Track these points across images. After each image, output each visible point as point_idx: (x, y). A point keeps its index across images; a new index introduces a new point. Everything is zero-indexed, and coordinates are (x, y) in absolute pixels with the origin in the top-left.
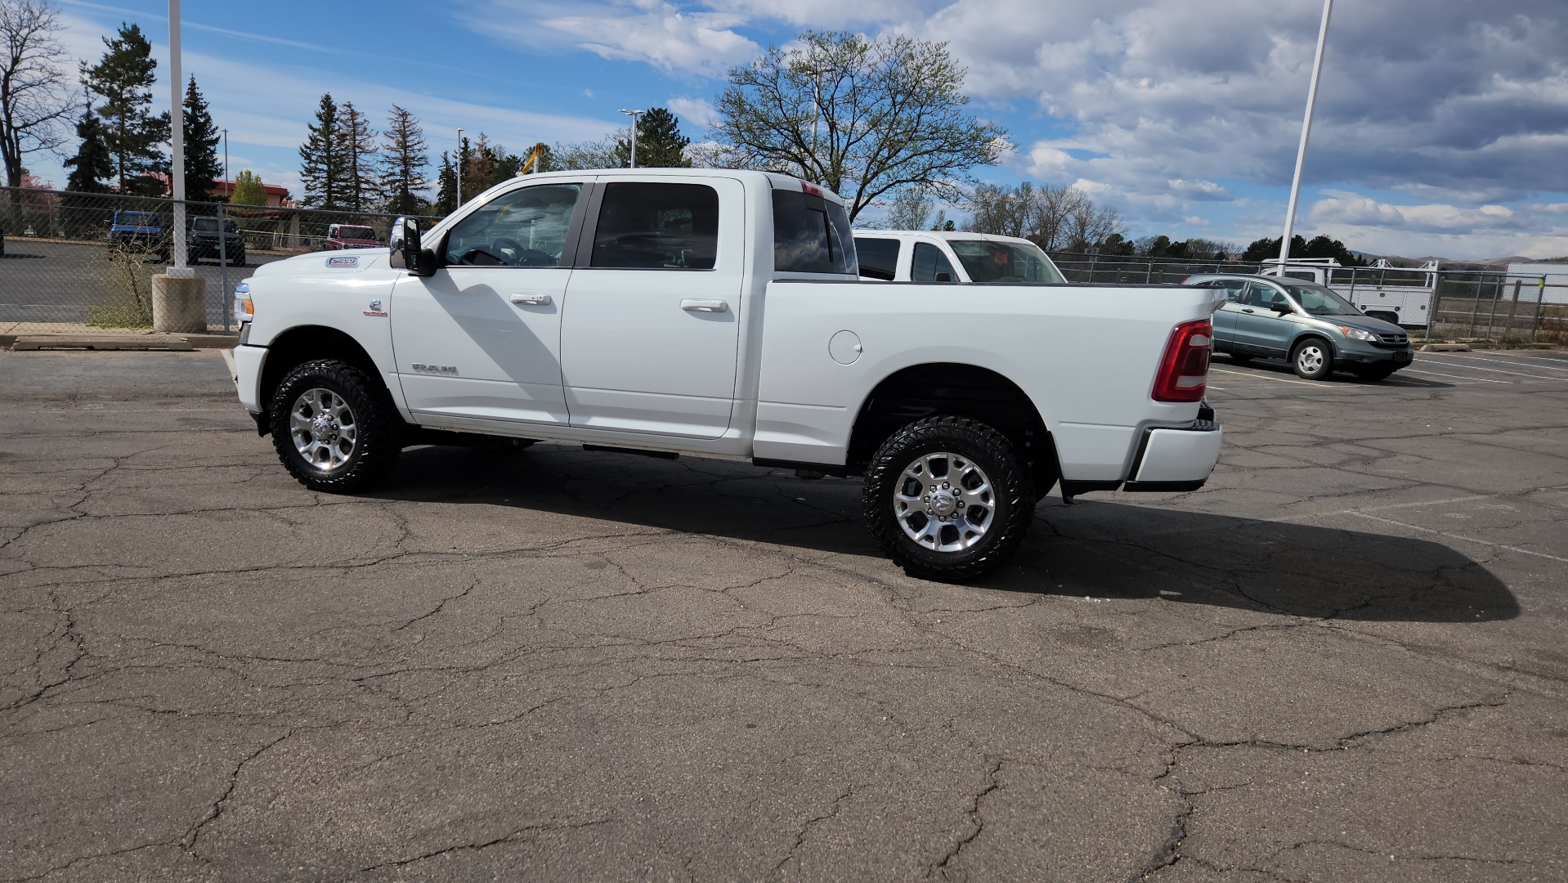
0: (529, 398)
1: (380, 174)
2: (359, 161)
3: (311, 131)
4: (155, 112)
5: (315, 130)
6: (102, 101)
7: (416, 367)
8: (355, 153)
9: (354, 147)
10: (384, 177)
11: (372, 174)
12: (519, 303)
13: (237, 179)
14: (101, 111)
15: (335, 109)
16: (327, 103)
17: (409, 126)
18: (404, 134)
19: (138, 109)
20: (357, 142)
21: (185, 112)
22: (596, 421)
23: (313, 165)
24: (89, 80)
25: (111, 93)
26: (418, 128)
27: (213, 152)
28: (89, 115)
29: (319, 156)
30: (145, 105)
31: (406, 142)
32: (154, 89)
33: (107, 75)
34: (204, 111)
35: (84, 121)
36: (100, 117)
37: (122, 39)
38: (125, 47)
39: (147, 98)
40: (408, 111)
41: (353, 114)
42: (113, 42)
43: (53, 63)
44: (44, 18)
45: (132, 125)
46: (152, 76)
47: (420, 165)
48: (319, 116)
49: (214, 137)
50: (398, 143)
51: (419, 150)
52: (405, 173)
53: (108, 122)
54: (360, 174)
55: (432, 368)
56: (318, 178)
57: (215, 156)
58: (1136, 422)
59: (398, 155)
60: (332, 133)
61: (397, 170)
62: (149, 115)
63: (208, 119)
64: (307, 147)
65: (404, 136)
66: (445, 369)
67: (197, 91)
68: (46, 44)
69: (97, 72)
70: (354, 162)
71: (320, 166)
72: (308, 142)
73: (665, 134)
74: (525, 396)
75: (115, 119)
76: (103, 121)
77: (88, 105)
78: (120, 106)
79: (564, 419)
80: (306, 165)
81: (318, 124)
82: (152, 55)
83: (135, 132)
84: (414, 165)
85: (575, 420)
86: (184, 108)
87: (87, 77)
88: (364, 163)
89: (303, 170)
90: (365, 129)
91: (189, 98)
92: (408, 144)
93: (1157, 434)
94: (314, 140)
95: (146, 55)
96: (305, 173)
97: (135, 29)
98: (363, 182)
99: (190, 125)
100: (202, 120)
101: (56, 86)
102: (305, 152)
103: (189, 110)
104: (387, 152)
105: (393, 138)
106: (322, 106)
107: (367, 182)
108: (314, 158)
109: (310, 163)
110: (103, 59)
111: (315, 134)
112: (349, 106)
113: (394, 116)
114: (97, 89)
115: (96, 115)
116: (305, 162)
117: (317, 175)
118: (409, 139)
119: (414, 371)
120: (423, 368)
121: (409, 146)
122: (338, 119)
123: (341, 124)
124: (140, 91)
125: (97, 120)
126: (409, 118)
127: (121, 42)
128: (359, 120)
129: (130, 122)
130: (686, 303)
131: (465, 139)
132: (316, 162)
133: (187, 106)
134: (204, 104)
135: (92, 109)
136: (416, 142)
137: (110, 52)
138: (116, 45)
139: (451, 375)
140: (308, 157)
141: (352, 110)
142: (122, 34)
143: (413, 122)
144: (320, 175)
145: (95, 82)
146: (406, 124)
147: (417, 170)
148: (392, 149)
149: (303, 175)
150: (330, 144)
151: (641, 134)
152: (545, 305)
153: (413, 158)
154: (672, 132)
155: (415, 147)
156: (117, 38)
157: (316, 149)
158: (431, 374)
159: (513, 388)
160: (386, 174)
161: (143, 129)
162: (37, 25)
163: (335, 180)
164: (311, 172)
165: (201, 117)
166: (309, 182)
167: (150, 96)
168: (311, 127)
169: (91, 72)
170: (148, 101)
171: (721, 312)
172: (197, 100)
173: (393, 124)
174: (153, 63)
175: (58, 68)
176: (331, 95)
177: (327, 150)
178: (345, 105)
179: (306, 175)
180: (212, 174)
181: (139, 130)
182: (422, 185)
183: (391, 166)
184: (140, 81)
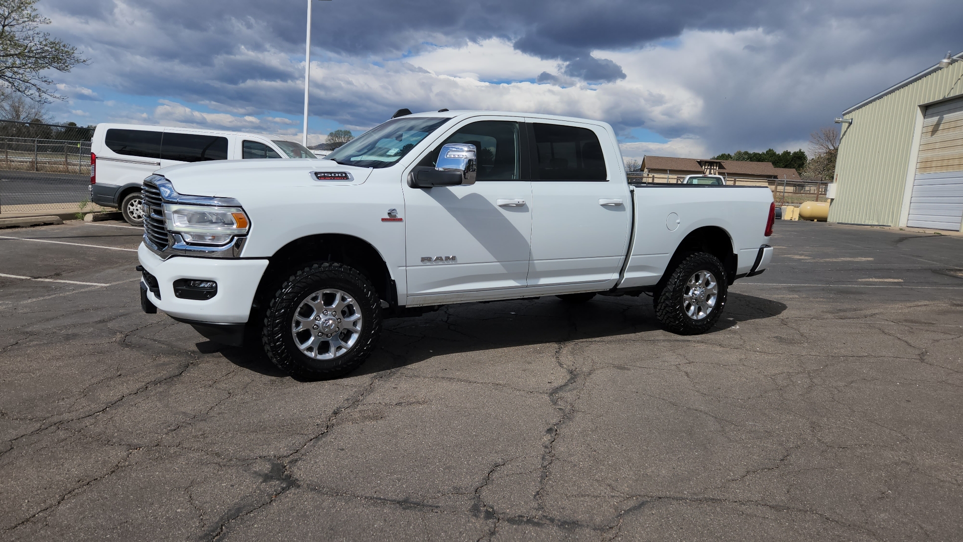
0: (505, 272)
7: (423, 259)
12: (505, 206)
22: (543, 281)
55: (439, 259)
58: (759, 247)
66: (447, 258)
74: (503, 270)
79: (523, 283)
85: (531, 282)
93: (766, 251)
119: (422, 264)
120: (429, 259)
130: (603, 202)
139: (451, 263)
152: (520, 207)
158: (434, 264)
159: (496, 266)
171: (618, 206)
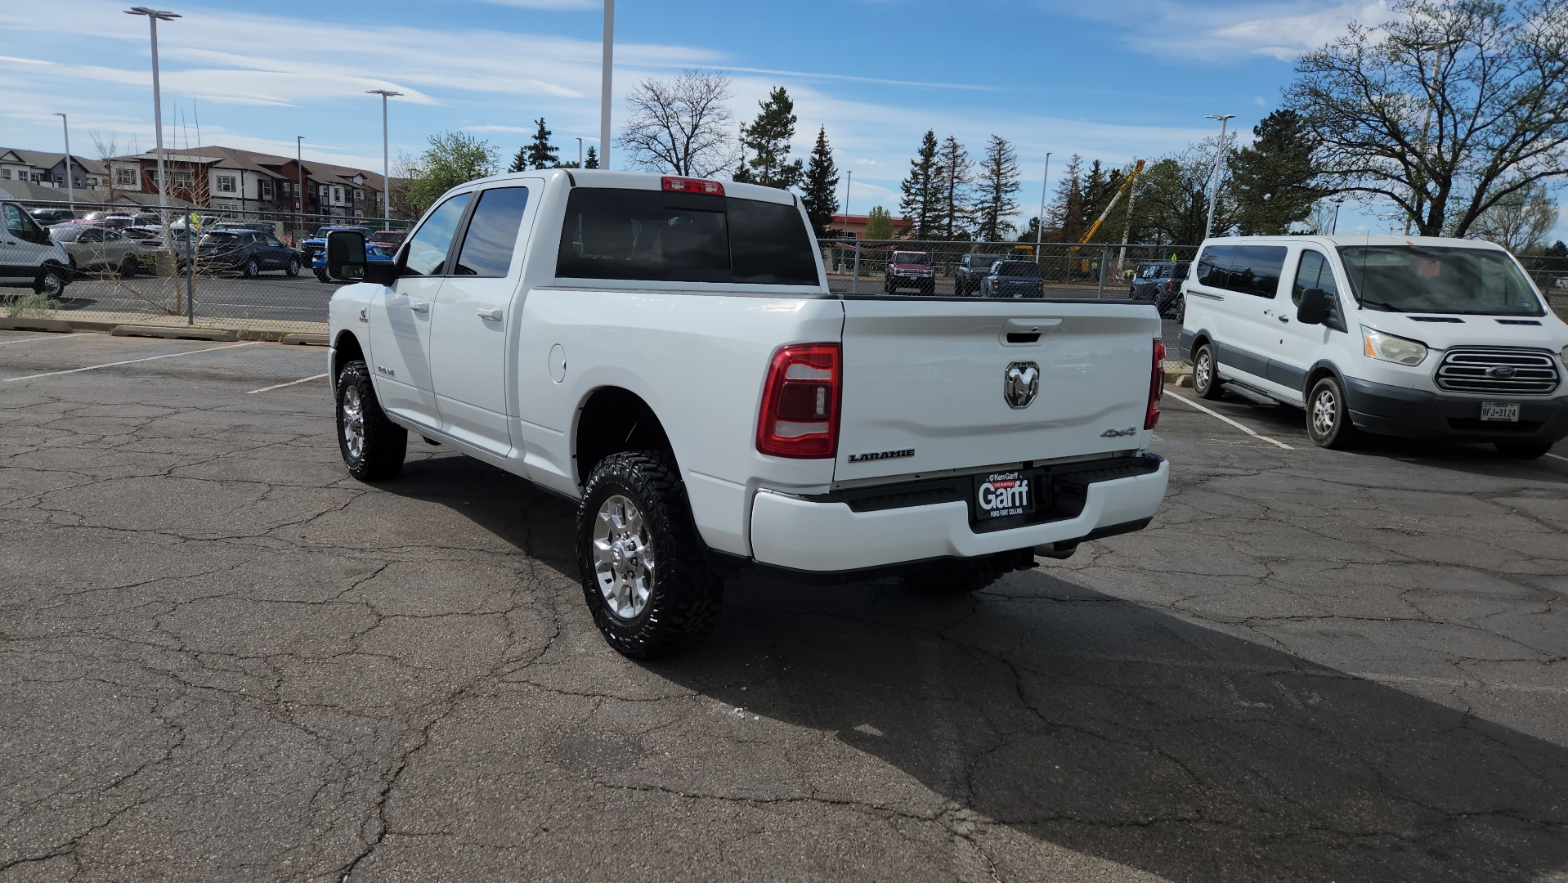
1: (972, 202)
2: (955, 191)
3: (913, 166)
4: (790, 161)
5: (916, 165)
6: (753, 154)
7: (380, 369)
8: (953, 184)
9: (953, 178)
10: (976, 205)
11: (966, 203)
12: (416, 312)
13: (871, 214)
14: (754, 164)
15: (935, 144)
16: (930, 140)
17: (1003, 154)
18: (999, 160)
19: (779, 158)
20: (956, 174)
21: (814, 159)
22: (455, 431)
23: (911, 197)
24: (745, 138)
25: (760, 147)
26: (1013, 155)
27: (832, 192)
28: (742, 166)
29: (918, 189)
30: (785, 155)
31: (999, 170)
32: (792, 141)
33: (758, 133)
34: (828, 156)
35: (739, 172)
36: (751, 167)
37: (773, 101)
38: (774, 107)
39: (787, 149)
40: (1005, 139)
41: (955, 147)
42: (766, 104)
43: (721, 127)
44: (718, 90)
45: (774, 173)
46: (792, 130)
47: (1012, 191)
48: (922, 152)
49: (834, 178)
50: (993, 171)
51: (1012, 176)
52: (997, 199)
53: (756, 172)
54: (955, 203)
55: (386, 371)
56: (916, 209)
57: (834, 195)
58: (743, 479)
59: (990, 183)
60: (931, 166)
61: (990, 197)
62: (786, 164)
63: (831, 163)
64: (907, 182)
65: (998, 164)
66: (390, 372)
67: (825, 139)
68: (716, 111)
69: (753, 131)
70: (951, 193)
71: (918, 198)
72: (909, 176)
73: (1290, 139)
74: (421, 401)
75: (762, 169)
76: (753, 171)
77: (742, 159)
78: (767, 158)
80: (906, 199)
81: (919, 159)
82: (793, 112)
83: (776, 179)
84: (1006, 191)
85: (445, 428)
86: (814, 155)
87: (744, 135)
88: (960, 193)
89: (902, 202)
90: (963, 160)
91: (818, 146)
92: (1001, 171)
94: (915, 174)
95: (789, 112)
96: (904, 205)
97: (783, 91)
98: (956, 211)
99: (817, 169)
100: (826, 164)
101: (722, 145)
102: (906, 186)
103: (817, 157)
104: (981, 181)
105: (988, 167)
106: (924, 142)
107: (961, 211)
108: (913, 191)
109: (908, 195)
110: (757, 119)
111: (916, 169)
112: (952, 140)
113: (991, 146)
114: (750, 145)
115: (748, 166)
116: (904, 195)
117: (914, 206)
118: (1003, 167)
119: (380, 373)
121: (1002, 174)
122: (937, 153)
123: (943, 158)
124: (782, 143)
125: (748, 171)
126: (1007, 146)
127: (771, 103)
128: (959, 152)
129: (773, 170)
130: (479, 311)
131: (1097, 161)
132: (916, 194)
133: (816, 153)
134: (829, 150)
135: (746, 162)
136: (1010, 168)
137: (763, 113)
138: (768, 105)
139: (393, 378)
140: (907, 190)
141: (954, 144)
142: (774, 97)
143: (1008, 150)
144: (917, 206)
145: (750, 139)
146: (1002, 152)
147: (1009, 195)
148: (985, 177)
149: (902, 208)
150: (927, 177)
151: (1260, 139)
152: (423, 312)
153: (1005, 185)
154: (1298, 135)
155: (1009, 174)
156: (769, 100)
157: (917, 182)
160: (978, 202)
161: (782, 176)
162: (712, 97)
163: (930, 211)
164: (910, 204)
165: (826, 161)
166: (906, 214)
167: (789, 147)
168: (913, 163)
169: (748, 131)
170: (788, 152)
172: (823, 147)
173: (990, 153)
174: (794, 119)
175: (723, 130)
176: (933, 131)
177: (925, 184)
178: (948, 139)
179: (904, 207)
180: (829, 210)
181: (779, 177)
182: (1011, 211)
183: (985, 193)
184: (782, 135)
